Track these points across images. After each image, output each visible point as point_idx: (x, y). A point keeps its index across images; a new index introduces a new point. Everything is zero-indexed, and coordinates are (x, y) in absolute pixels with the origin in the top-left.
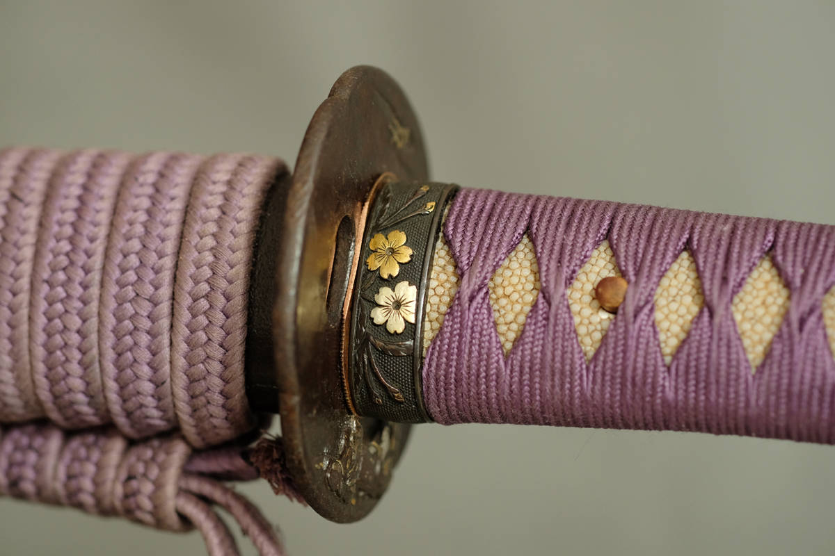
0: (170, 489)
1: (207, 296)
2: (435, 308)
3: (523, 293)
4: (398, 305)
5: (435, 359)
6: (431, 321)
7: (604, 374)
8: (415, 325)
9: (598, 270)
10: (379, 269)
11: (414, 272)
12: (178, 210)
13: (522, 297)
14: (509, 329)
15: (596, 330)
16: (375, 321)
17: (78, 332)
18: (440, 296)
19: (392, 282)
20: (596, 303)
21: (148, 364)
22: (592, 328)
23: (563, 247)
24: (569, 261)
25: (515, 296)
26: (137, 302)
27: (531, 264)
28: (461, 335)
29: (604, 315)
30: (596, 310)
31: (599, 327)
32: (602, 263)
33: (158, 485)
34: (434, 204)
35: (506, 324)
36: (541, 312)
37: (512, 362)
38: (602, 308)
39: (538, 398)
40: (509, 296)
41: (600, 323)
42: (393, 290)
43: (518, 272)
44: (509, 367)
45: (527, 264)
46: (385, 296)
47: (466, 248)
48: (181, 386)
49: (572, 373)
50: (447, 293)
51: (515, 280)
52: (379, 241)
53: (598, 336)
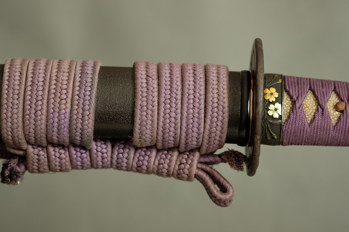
0: (195, 167)
1: (217, 107)
2: (286, 111)
3: (312, 106)
4: (276, 110)
5: (288, 126)
6: (285, 115)
7: (339, 130)
8: (282, 116)
9: (333, 100)
10: (269, 99)
11: (280, 100)
12: (203, 81)
13: (312, 107)
14: (309, 117)
15: (335, 117)
16: (269, 115)
17: (174, 118)
18: (287, 107)
19: (273, 103)
20: (335, 109)
21: (197, 128)
22: (334, 116)
23: (323, 92)
24: (326, 97)
25: (310, 107)
26: (194, 109)
27: (313, 98)
28: (296, 118)
29: (337, 113)
30: (335, 111)
31: (336, 116)
32: (334, 98)
33: (191, 166)
34: (281, 80)
35: (308, 115)
36: (320, 112)
37: (311, 126)
38: (336, 110)
39: (318, 137)
40: (308, 107)
41: (336, 115)
42: (274, 105)
43: (310, 100)
44: (310, 128)
45: (312, 98)
46: (272, 107)
47: (294, 93)
48: (207, 134)
49: (330, 130)
50: (289, 106)
51: (309, 103)
52: (267, 91)
53: (336, 119)
